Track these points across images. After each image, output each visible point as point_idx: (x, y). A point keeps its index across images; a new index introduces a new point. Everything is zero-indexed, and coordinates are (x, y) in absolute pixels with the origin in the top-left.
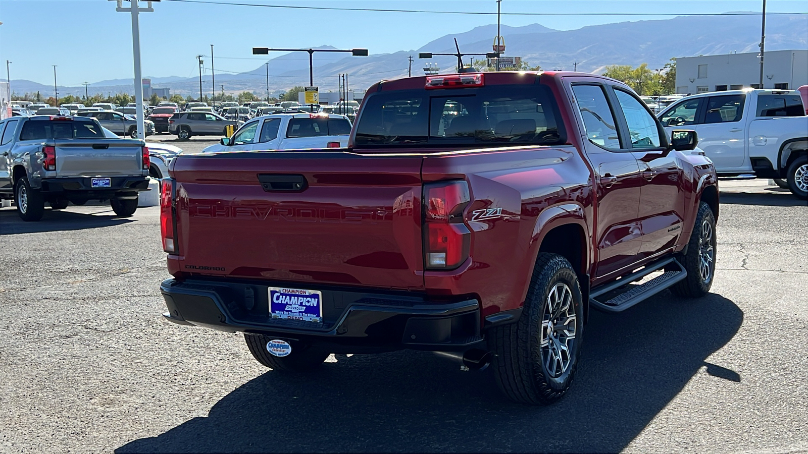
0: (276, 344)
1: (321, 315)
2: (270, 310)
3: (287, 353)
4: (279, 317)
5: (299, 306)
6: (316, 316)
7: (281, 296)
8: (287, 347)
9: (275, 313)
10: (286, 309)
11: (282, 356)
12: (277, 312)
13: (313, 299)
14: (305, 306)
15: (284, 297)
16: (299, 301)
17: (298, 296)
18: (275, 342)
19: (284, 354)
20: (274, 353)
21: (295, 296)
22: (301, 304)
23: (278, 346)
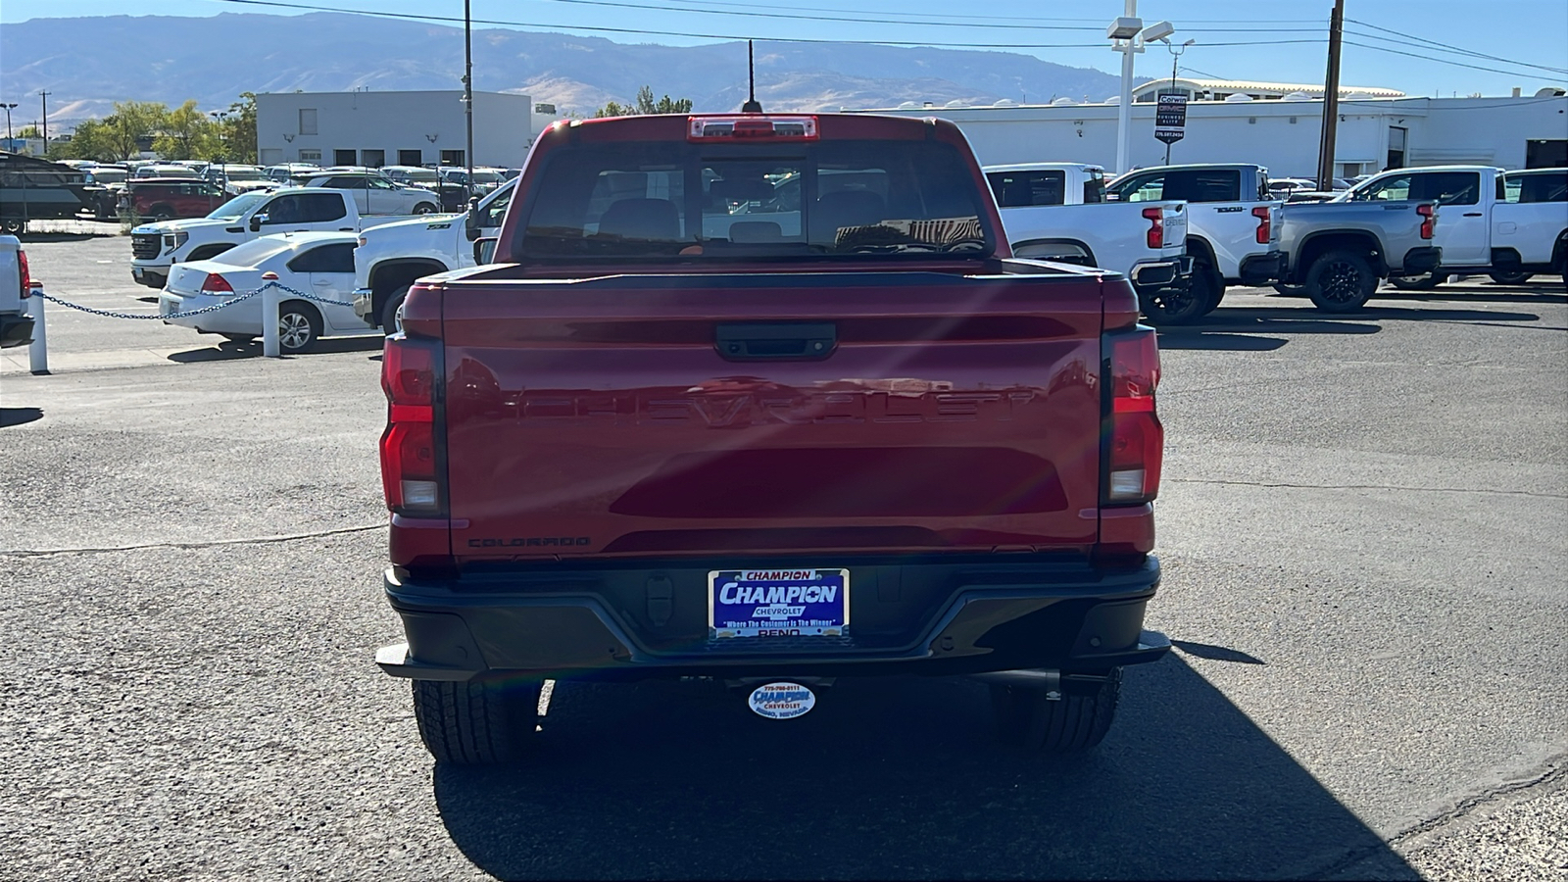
0: (775, 691)
1: (847, 622)
2: (711, 623)
3: (805, 708)
4: (737, 635)
5: (789, 605)
6: (833, 624)
7: (741, 589)
8: (805, 696)
9: (726, 626)
10: (755, 615)
11: (791, 717)
12: (729, 624)
13: (825, 588)
14: (805, 603)
15: (749, 589)
16: (790, 595)
17: (787, 585)
18: (773, 689)
19: (796, 712)
20: (769, 714)
21: (777, 585)
22: (795, 602)
23: (780, 697)
